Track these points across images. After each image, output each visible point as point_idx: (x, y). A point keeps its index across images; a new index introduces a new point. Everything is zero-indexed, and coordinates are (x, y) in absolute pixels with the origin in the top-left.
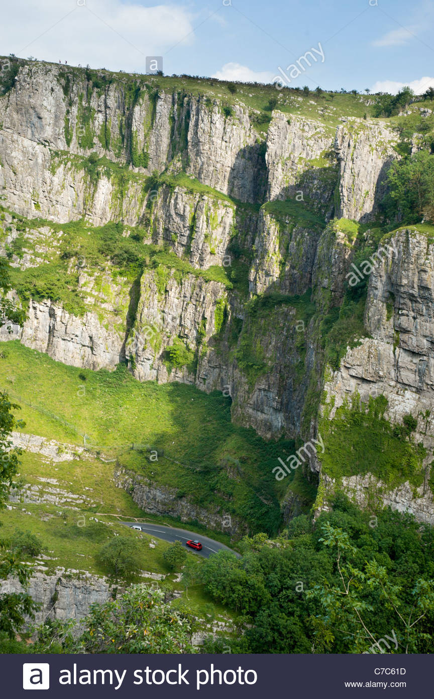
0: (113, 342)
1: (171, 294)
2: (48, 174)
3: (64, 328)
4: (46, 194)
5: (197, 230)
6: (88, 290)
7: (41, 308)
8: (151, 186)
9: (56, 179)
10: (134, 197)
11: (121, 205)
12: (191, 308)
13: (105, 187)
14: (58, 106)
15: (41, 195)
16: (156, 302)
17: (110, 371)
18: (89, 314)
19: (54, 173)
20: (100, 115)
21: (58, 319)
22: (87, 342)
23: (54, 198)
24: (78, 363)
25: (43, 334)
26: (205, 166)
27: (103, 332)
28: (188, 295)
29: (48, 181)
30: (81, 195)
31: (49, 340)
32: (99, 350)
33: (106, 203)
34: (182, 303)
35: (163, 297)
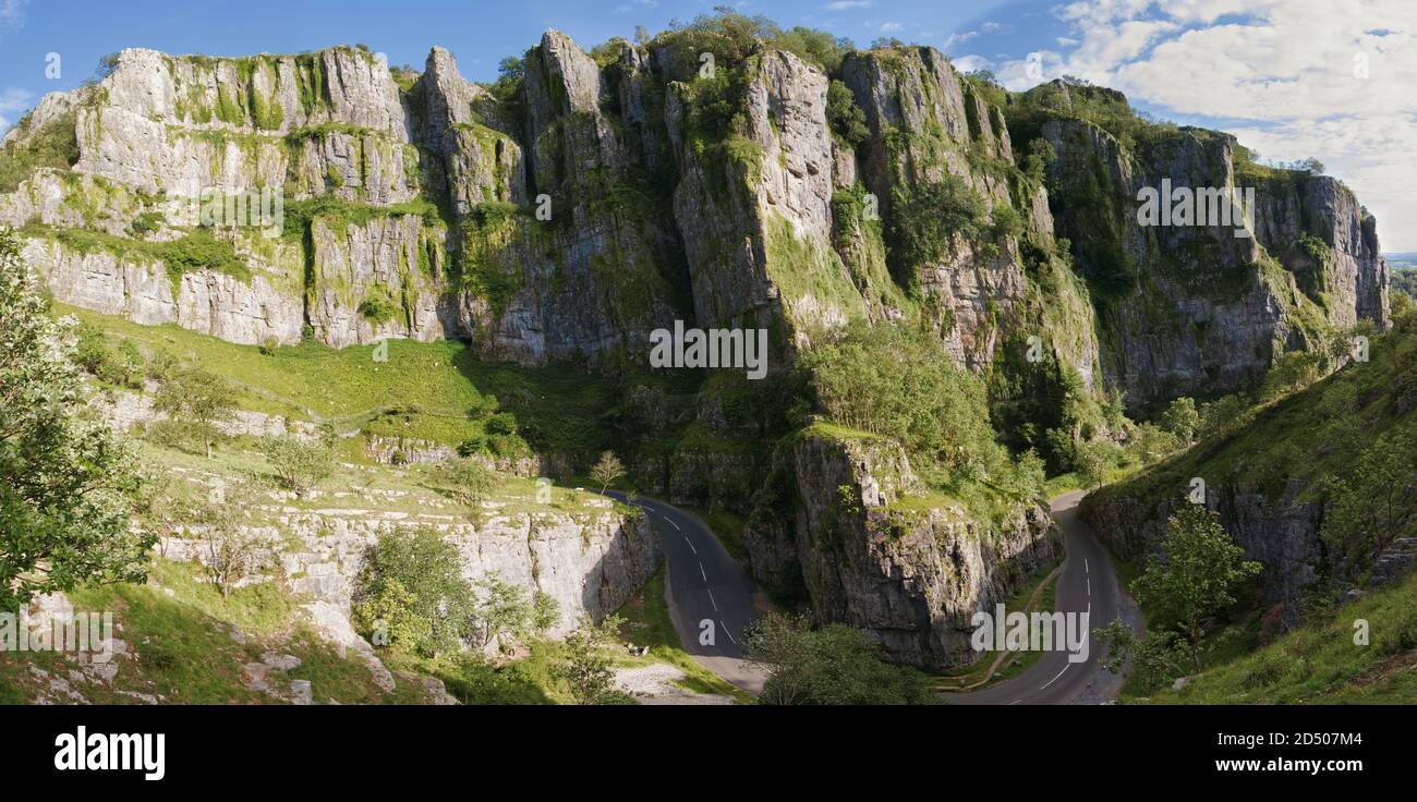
0: (290, 309)
1: (355, 238)
2: (165, 146)
3: (230, 299)
4: (167, 168)
5: (369, 165)
6: (247, 252)
7: (197, 278)
8: (294, 142)
9: (176, 151)
10: (271, 158)
11: (256, 168)
12: (385, 249)
13: (234, 152)
14: (166, 84)
15: (163, 169)
16: (337, 250)
17: (294, 345)
18: (257, 278)
19: (173, 145)
20: (211, 91)
21: (221, 288)
22: (259, 313)
23: (177, 170)
24: (252, 340)
25: (203, 310)
26: (358, 109)
27: (276, 299)
28: (378, 236)
29: (169, 155)
30: (207, 166)
31: (212, 317)
32: (276, 321)
33: (238, 168)
34: (371, 246)
35: (346, 243)
